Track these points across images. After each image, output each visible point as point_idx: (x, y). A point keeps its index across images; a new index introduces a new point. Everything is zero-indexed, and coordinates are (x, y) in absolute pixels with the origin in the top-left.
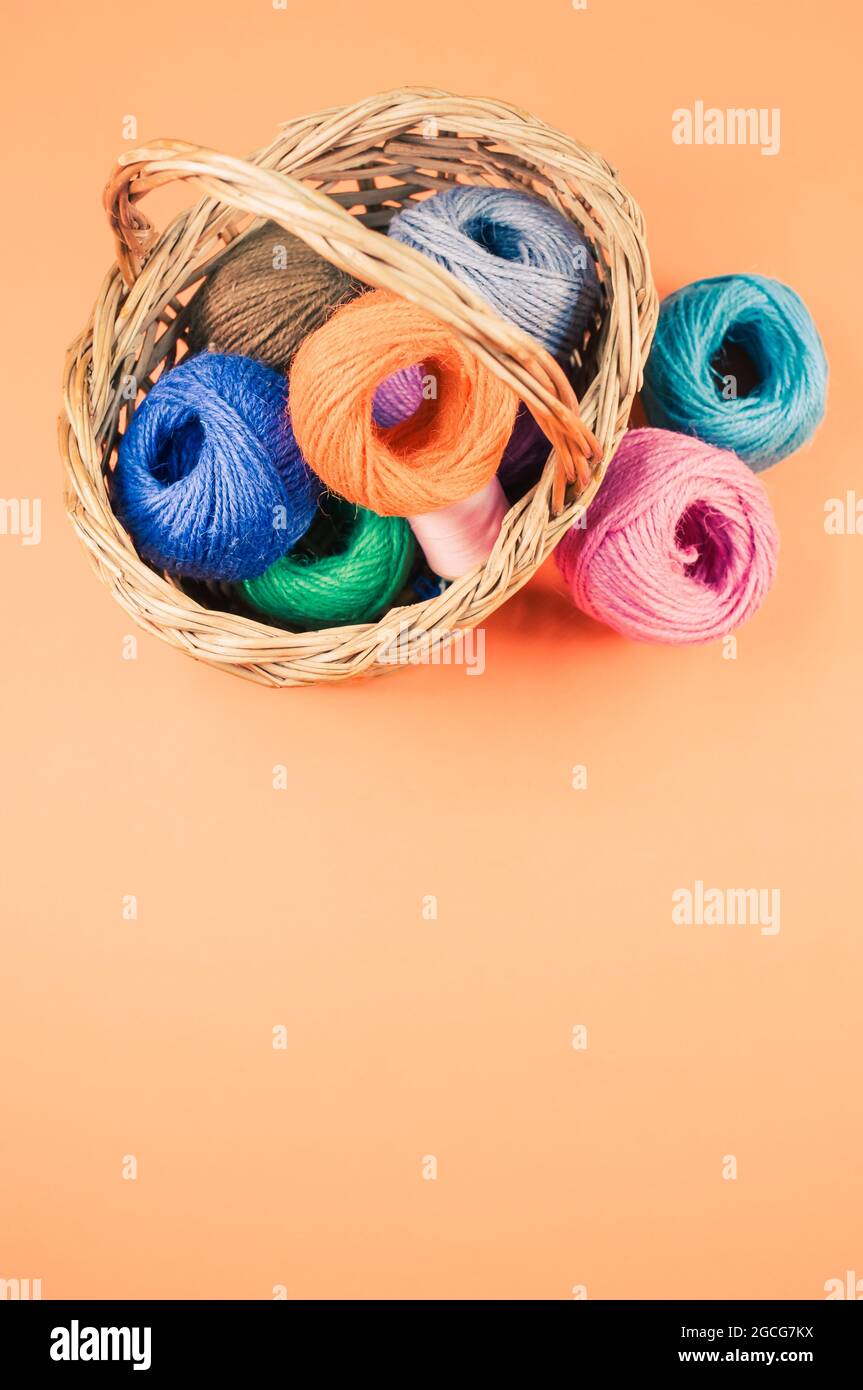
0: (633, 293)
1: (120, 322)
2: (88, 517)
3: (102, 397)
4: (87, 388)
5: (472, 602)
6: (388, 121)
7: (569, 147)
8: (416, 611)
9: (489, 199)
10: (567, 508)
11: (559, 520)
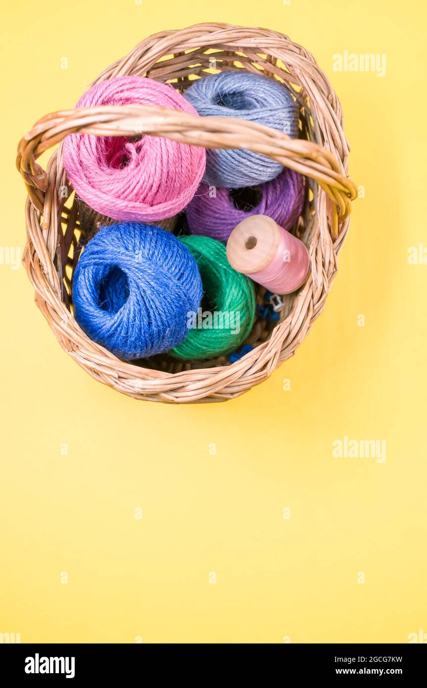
0: (326, 99)
1: (45, 232)
2: (81, 349)
3: (55, 279)
4: (44, 276)
5: (314, 306)
6: (149, 58)
8: (287, 325)
9: (218, 81)
10: (339, 233)
11: (338, 241)
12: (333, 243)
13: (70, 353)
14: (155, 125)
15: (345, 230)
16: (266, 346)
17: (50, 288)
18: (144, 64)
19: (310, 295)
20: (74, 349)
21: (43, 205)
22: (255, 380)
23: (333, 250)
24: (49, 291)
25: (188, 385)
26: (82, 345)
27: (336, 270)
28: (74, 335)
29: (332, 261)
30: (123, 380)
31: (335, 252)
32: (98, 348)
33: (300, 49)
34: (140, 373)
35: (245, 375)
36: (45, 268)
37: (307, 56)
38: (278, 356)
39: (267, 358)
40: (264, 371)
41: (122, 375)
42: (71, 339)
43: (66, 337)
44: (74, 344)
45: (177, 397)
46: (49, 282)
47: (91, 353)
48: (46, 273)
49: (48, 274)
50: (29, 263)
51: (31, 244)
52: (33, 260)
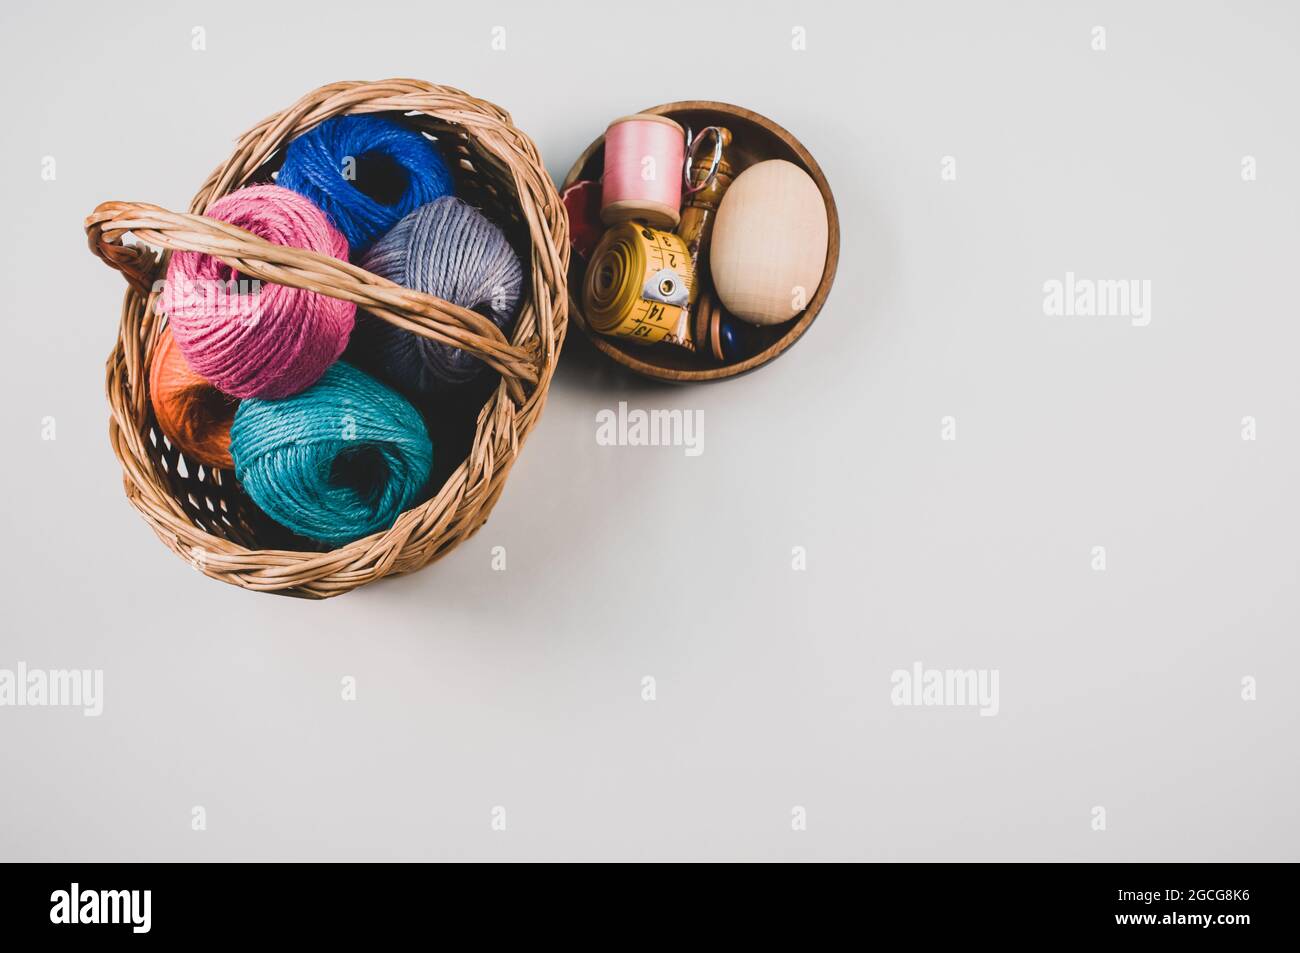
0: (540, 211)
1: (143, 330)
2: (143, 498)
5: (465, 493)
7: (464, 105)
8: (421, 511)
10: (526, 400)
11: (525, 409)
12: (516, 412)
13: (130, 500)
15: (536, 395)
16: (379, 538)
17: (126, 406)
18: (309, 123)
19: (464, 477)
20: (136, 497)
21: (148, 293)
22: (356, 579)
23: (513, 420)
24: (123, 412)
25: (264, 568)
26: (146, 493)
28: (139, 477)
29: (506, 437)
30: (185, 547)
31: (516, 425)
33: (516, 137)
35: (345, 570)
36: (129, 378)
37: (526, 147)
38: (396, 552)
39: (378, 552)
40: (371, 569)
41: (184, 540)
42: (134, 481)
43: (130, 479)
44: (136, 488)
45: (249, 583)
47: (156, 504)
48: (128, 385)
49: (131, 387)
50: (111, 369)
51: (121, 345)
52: (117, 365)
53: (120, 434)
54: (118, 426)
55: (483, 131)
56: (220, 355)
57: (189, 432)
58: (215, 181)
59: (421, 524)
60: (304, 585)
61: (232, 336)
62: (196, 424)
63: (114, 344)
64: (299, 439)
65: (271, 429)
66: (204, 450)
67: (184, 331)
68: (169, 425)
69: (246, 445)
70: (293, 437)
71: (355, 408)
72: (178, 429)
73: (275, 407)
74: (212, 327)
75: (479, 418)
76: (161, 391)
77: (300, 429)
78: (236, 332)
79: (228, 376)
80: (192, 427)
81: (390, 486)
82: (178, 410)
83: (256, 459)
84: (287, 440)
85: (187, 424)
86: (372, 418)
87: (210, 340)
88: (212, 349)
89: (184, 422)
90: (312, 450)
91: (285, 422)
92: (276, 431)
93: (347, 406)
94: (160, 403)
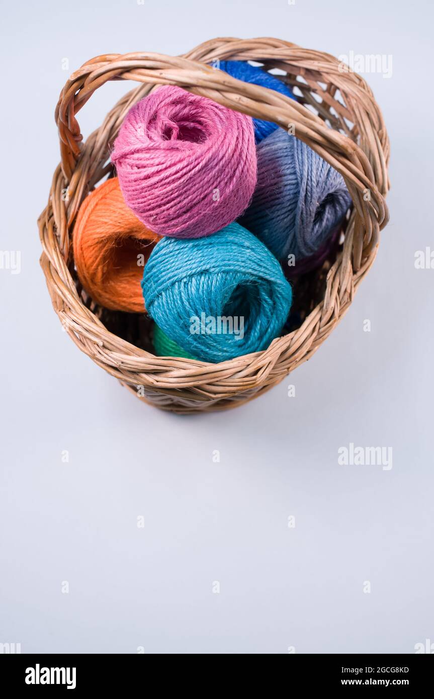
0: (376, 133)
3: (65, 243)
4: (56, 238)
8: (289, 338)
10: (362, 265)
11: (359, 274)
13: (61, 313)
14: (198, 79)
15: (368, 264)
16: (259, 355)
17: (57, 248)
19: (318, 317)
20: (66, 310)
21: (72, 173)
22: (241, 384)
23: (352, 280)
24: (56, 251)
25: (172, 371)
26: (74, 308)
27: (351, 300)
28: (69, 297)
29: (349, 291)
30: (107, 351)
31: (354, 283)
32: (90, 315)
33: (360, 80)
34: (126, 347)
35: (233, 377)
36: (58, 230)
37: (366, 88)
38: (271, 366)
39: (260, 364)
40: (255, 377)
41: (107, 345)
42: (65, 300)
43: (61, 298)
44: (67, 305)
45: (157, 381)
46: (59, 244)
47: (82, 317)
48: (57, 235)
49: (59, 236)
50: (44, 223)
51: (50, 207)
52: (48, 221)
53: (51, 268)
54: (50, 262)
55: (334, 76)
56: (169, 188)
57: (99, 274)
58: (126, 102)
59: (288, 348)
60: (198, 387)
61: (184, 171)
62: (105, 268)
63: (44, 205)
64: (213, 267)
65: (188, 260)
66: (106, 292)
67: (136, 170)
68: (84, 269)
69: (163, 274)
70: (208, 267)
71: (252, 249)
72: (91, 272)
73: (191, 244)
74: (168, 163)
75: (329, 275)
76: (86, 239)
77: (213, 260)
78: (188, 168)
79: (168, 209)
80: (103, 269)
81: (260, 322)
82: (97, 254)
83: (173, 284)
84: (203, 268)
85: (100, 268)
86: (263, 259)
87: (163, 175)
88: (163, 182)
89: (98, 266)
90: (222, 277)
91: (200, 255)
92: (193, 261)
93: (248, 248)
94: (82, 249)
